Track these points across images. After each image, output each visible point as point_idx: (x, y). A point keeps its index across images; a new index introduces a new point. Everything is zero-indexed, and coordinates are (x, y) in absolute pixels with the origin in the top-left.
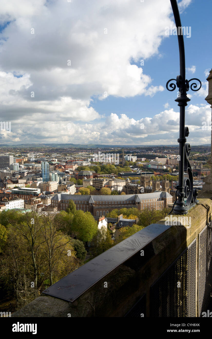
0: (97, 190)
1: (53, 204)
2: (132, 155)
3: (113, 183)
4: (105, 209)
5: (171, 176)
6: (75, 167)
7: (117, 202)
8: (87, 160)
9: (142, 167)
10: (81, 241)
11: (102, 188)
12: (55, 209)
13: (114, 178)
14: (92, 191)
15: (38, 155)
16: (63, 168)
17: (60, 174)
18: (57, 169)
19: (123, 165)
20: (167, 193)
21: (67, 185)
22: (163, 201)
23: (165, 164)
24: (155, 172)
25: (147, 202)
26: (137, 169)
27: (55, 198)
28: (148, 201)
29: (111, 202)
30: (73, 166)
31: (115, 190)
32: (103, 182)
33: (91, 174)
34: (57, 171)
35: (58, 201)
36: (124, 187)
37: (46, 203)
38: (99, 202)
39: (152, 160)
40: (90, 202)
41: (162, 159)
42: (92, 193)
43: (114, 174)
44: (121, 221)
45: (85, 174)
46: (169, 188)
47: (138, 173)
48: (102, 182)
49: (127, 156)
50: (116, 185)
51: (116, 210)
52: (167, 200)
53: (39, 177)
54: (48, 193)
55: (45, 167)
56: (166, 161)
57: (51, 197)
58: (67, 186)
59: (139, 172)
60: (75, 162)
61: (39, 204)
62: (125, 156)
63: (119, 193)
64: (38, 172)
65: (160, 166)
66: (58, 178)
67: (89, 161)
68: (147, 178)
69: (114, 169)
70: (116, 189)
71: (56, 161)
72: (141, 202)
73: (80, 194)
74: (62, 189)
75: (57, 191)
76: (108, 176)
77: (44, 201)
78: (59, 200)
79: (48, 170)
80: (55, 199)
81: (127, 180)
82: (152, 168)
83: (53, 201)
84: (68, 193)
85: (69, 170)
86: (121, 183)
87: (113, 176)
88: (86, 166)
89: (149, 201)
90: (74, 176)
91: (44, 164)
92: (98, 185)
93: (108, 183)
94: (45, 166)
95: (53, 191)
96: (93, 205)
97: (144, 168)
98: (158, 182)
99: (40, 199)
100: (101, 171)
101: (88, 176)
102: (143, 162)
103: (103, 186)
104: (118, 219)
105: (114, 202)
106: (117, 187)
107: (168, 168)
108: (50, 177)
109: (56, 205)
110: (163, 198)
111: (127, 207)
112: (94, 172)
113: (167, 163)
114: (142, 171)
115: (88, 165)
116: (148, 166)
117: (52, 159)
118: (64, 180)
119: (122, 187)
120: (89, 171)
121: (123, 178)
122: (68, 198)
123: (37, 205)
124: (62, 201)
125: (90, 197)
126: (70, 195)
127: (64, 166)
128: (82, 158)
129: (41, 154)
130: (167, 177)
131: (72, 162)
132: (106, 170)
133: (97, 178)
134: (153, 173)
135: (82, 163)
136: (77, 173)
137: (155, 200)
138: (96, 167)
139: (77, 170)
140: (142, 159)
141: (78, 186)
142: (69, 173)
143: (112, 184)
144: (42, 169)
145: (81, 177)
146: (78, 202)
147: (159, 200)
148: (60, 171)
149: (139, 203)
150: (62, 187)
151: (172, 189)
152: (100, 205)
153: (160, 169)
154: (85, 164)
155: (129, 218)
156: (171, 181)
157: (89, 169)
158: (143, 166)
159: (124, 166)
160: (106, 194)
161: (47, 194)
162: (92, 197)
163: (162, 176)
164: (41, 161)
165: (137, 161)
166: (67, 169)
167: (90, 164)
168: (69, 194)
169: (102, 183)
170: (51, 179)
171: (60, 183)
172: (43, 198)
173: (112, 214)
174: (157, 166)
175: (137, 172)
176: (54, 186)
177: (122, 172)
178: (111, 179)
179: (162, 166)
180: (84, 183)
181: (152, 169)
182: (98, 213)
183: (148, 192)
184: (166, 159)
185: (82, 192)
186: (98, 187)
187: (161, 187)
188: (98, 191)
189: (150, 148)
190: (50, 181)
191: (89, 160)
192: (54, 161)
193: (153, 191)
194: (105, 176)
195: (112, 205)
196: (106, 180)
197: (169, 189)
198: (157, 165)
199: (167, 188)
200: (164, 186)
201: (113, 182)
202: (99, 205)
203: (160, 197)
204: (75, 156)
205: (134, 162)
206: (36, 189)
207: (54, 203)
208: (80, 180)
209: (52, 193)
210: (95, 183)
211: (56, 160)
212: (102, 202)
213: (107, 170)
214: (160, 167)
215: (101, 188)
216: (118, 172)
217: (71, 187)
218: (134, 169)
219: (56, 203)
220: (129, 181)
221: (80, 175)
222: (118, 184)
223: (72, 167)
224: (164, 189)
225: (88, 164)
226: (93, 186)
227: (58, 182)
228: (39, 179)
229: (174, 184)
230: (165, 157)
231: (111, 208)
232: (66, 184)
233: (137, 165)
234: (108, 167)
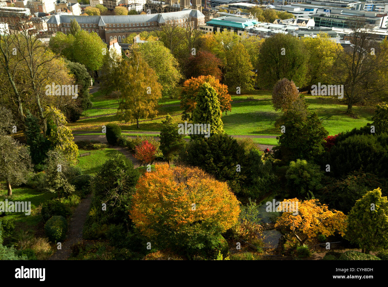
0: (110, 11)
1: (50, 29)
4: (120, 33)
7: (136, 24)
11: (116, 7)
14: (103, 11)
20: (198, 11)
22: (193, 22)
27: (52, 22)
28: (174, 22)
29: (128, 25)
31: (132, 9)
35: (57, 25)
36: (144, 6)
37: (41, 29)
38: (112, 25)
40: (100, 25)
46: (201, 5)
50: (134, 3)
51: (135, 34)
54: (43, 15)
57: (47, 20)
58: (67, 6)
61: (30, 29)
70: (134, 9)
72: (166, 24)
73: (86, 15)
74: (61, 9)
77: (37, 25)
78: (59, 23)
83: (49, 25)
84: (70, 14)
86: (140, 1)
89: (176, 23)
92: (110, 3)
95: (50, 13)
96: (104, 28)
99: (31, 22)
103: (117, 5)
104: (134, 41)
105: (132, 25)
106: (136, 6)
109: (55, 30)
110: (193, 18)
111: (148, 31)
119: (142, 6)
123: (27, 30)
124: (62, 25)
126: (73, 16)
137: (183, 20)
141: (84, 5)
146: (85, 25)
147: (188, 20)
149: (163, 24)
150: (60, 6)
151: (205, 8)
152: (114, 28)
155: (149, 39)
161: (40, 16)
162: (103, 19)
169: (116, 1)
171: (58, 1)
172: (36, 22)
173: (129, 40)
176: (49, 5)
180: (91, 1)
182: (111, 38)
183: (175, 11)
185: (89, 13)
186: (110, 6)
187: (191, 4)
193: (180, 9)
195: (129, 28)
197: (201, 7)
199: (198, 6)
200: (195, 3)
202: (112, 28)
206: (23, 9)
207: (51, 27)
209: (47, 15)
210: (105, 2)
212: (116, 25)
215: (114, 7)
217: (73, 7)
219: (54, 27)
222: (137, 2)
224: (194, 7)
226: (104, 6)
231: (129, 32)
232: (66, 3)
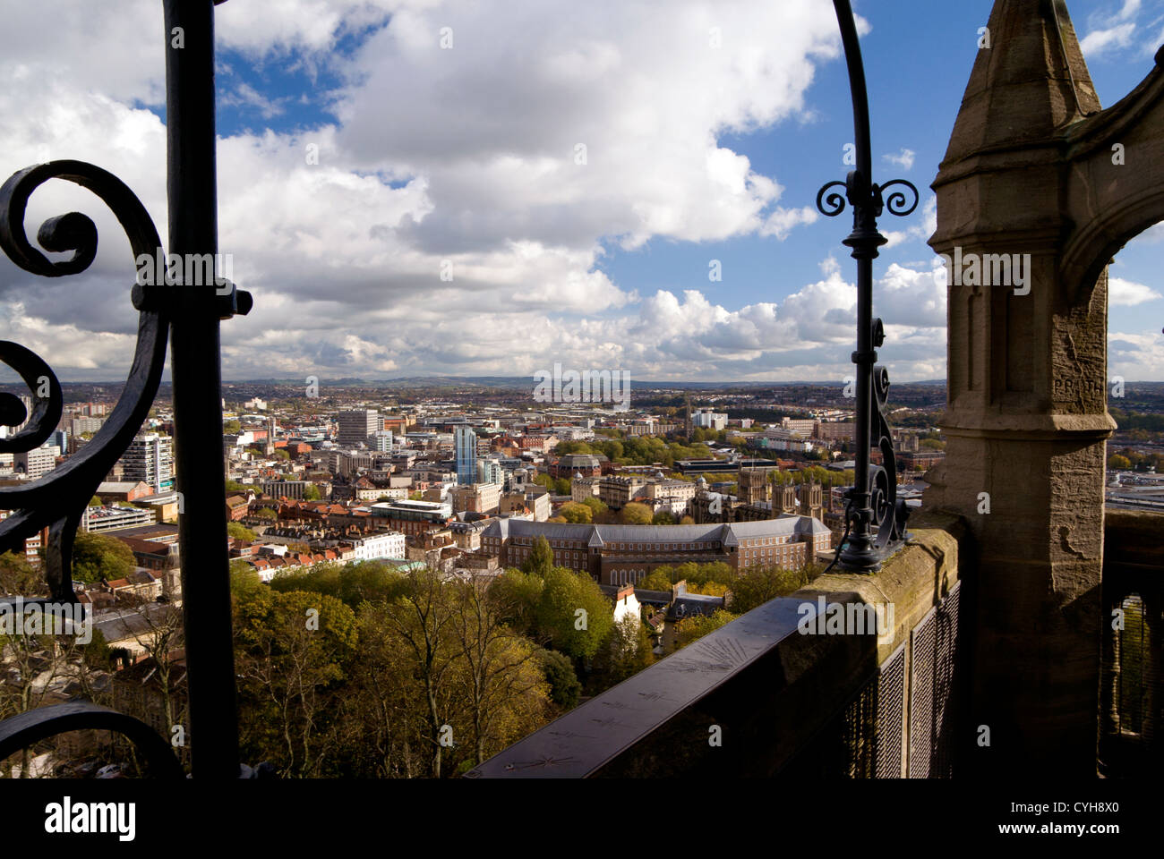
0: (613, 511)
1: (485, 547)
2: (715, 412)
3: (659, 492)
4: (636, 564)
5: (828, 472)
6: (550, 443)
7: (671, 546)
8: (585, 425)
9: (743, 446)
10: (564, 656)
11: (627, 505)
12: (493, 564)
13: (662, 475)
14: (598, 511)
15: (447, 409)
16: (516, 445)
17: (507, 463)
18: (498, 448)
19: (686, 440)
20: (815, 521)
21: (525, 496)
22: (804, 545)
23: (810, 438)
24: (780, 460)
25: (756, 545)
26: (730, 451)
27: (492, 533)
28: (760, 542)
29: (653, 546)
30: (545, 442)
31: (663, 509)
32: (630, 488)
33: (596, 463)
34: (497, 454)
35: (501, 540)
36: (690, 503)
37: (467, 546)
38: (618, 545)
39: (772, 426)
40: (592, 545)
41: (802, 421)
42: (598, 519)
43: (660, 466)
44: (680, 601)
45: (577, 463)
46: (821, 505)
47: (730, 463)
48: (628, 487)
49: (699, 412)
50: (666, 496)
51: (668, 568)
52: (816, 542)
53: (448, 470)
54: (474, 517)
55: (463, 443)
56: (812, 428)
57: (482, 529)
58: (525, 499)
59: (735, 459)
60: (549, 429)
61: (446, 547)
62: (693, 412)
63: (676, 520)
64: (446, 457)
65: (794, 441)
66: (501, 474)
67: (589, 426)
68: (757, 478)
69: (661, 449)
70: (667, 509)
71: (495, 427)
72: (741, 547)
73: (564, 520)
74: (511, 506)
75: (496, 512)
76: (645, 470)
77: (461, 539)
78: (505, 537)
79: (473, 453)
80: (491, 535)
81: (698, 483)
82: (773, 447)
83: (485, 539)
84: (530, 517)
85: (534, 452)
86: (680, 491)
87: (658, 471)
88: (581, 441)
89: (764, 545)
90: (546, 468)
91: (463, 434)
92: (615, 495)
93: (645, 489)
94: (463, 440)
95: (488, 512)
96: (600, 552)
97: (749, 448)
98: (789, 490)
99: (450, 533)
100: (625, 455)
101: (587, 471)
102: (747, 431)
103: (630, 499)
104: (672, 595)
105: (662, 546)
106: (671, 502)
107: (818, 448)
108: (478, 470)
109: (494, 551)
110: (803, 535)
111: (699, 561)
112: (605, 458)
113: (815, 433)
114: (742, 458)
115: (586, 439)
116: (760, 443)
117: (485, 421)
118: (519, 480)
119: (685, 503)
120: (590, 456)
121: (688, 477)
122: (529, 531)
123: (441, 549)
124: (511, 540)
125: (593, 529)
126: (535, 523)
127: (519, 441)
128: (570, 419)
129: (454, 406)
130: (817, 473)
131: (540, 428)
132: (639, 454)
133: (612, 477)
134: (774, 464)
135: (569, 433)
136: (555, 461)
137: (780, 540)
138: (611, 445)
139: (556, 451)
140: (744, 421)
141: (558, 497)
142: (532, 460)
143: (656, 493)
144: (455, 448)
145: (566, 471)
146: (559, 543)
147: (792, 540)
148: (506, 456)
149: (733, 549)
150: (511, 500)
151: (829, 510)
152: (622, 552)
153: (795, 452)
154: (577, 435)
155: (704, 591)
156: (826, 487)
157: (590, 451)
158: (745, 441)
159: (691, 441)
160: (640, 522)
161: (470, 518)
162: (598, 529)
163: (801, 470)
164: (454, 427)
165: (728, 426)
166: (527, 450)
167: (591, 434)
168: (532, 520)
169: (628, 491)
170: (482, 477)
171: (506, 488)
172: (460, 532)
173: (655, 580)
174: (785, 444)
175: (728, 459)
176: (489, 496)
177: (683, 460)
178: (652, 480)
179: (799, 442)
180: (574, 490)
181: (773, 450)
182: (614, 575)
183: (759, 518)
184: (812, 421)
185: (568, 515)
186: (615, 501)
187: (797, 503)
188: (615, 511)
189: (765, 392)
190: (479, 482)
191: (591, 423)
192: (489, 426)
193: (773, 513)
194: (635, 469)
195: (654, 553)
196: (639, 482)
197: (820, 508)
198: (787, 441)
199: (814, 507)
200: (808, 502)
201: (658, 487)
202: (617, 552)
203: (793, 533)
204: (551, 411)
205: (720, 429)
206: (438, 505)
207: (488, 545)
208: (562, 480)
209: (484, 517)
210: (605, 491)
211: (497, 422)
212: (627, 546)
213: (641, 453)
214: (794, 447)
215: (624, 503)
216: (672, 460)
217: (537, 502)
218: (720, 451)
219: (494, 546)
220: (705, 485)
221: (564, 468)
222: (674, 493)
223: (541, 445)
224: (805, 509)
225: (587, 435)
226: (602, 499)
227: (500, 486)
228: (448, 475)
229: (835, 494)
230: (808, 417)
231: (653, 562)
232: (524, 493)
233: (727, 438)
234: (645, 444)
